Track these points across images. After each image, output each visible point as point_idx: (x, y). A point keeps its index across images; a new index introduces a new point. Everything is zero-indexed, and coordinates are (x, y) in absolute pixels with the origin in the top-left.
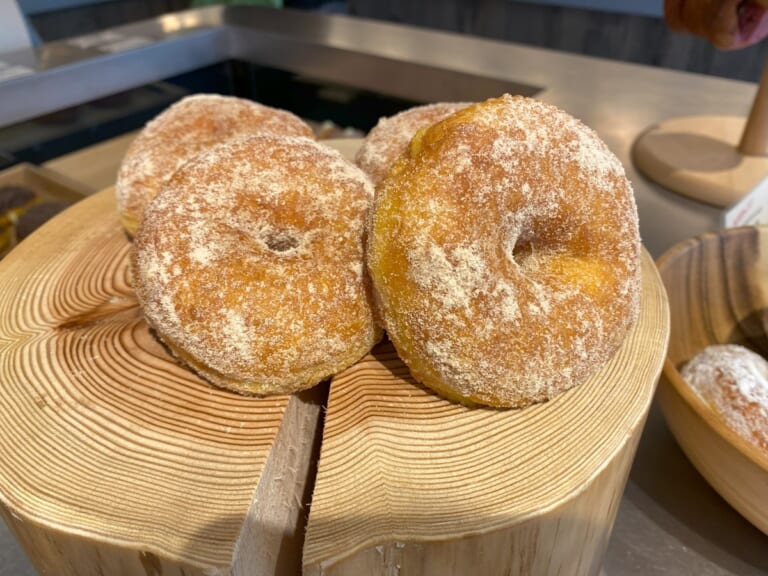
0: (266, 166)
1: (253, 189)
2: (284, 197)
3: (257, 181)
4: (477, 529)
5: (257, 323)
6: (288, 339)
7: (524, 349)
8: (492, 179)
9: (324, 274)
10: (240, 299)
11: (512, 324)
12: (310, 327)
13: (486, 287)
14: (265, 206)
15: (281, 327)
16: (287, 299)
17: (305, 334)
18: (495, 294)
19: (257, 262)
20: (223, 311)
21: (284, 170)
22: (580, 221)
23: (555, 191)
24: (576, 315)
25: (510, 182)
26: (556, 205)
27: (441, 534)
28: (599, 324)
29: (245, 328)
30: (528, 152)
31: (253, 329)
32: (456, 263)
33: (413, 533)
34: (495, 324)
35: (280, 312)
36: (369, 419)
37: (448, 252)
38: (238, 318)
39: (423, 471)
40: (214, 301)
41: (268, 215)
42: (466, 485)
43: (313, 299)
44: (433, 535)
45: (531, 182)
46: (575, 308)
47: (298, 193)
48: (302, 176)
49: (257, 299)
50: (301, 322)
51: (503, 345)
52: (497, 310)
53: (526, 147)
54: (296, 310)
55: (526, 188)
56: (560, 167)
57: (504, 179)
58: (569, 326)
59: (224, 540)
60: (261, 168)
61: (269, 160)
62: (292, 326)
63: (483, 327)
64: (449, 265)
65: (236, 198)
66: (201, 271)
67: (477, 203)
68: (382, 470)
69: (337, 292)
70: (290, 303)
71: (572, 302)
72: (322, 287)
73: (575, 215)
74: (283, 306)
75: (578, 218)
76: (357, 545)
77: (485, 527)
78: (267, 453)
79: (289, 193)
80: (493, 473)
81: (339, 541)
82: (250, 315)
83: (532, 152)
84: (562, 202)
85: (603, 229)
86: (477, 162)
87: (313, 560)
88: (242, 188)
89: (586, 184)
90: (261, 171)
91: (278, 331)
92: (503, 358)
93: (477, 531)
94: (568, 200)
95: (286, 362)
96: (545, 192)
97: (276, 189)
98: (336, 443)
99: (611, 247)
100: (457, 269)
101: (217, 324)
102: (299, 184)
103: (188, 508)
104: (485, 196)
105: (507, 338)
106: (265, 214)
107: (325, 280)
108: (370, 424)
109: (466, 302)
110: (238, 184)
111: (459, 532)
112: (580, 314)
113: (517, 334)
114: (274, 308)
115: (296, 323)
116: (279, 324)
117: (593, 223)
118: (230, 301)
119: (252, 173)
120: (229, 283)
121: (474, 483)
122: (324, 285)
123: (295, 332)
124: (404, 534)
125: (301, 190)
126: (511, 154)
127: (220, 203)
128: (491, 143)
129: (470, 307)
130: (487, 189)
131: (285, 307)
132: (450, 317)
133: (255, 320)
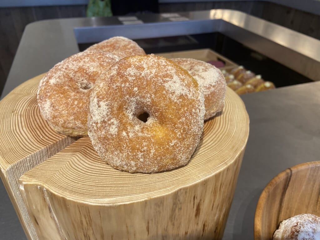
0: (94, 61)
1: (85, 67)
2: (93, 73)
3: (88, 65)
4: (67, 197)
5: (53, 107)
6: (61, 115)
7: (114, 146)
8: (122, 81)
9: (83, 100)
10: (53, 97)
11: (112, 135)
12: (69, 114)
13: (107, 118)
14: (87, 74)
15: (60, 111)
16: (66, 103)
17: (67, 116)
18: (109, 122)
19: (68, 89)
20: (47, 99)
21: (98, 64)
22: (159, 109)
23: (150, 94)
24: (142, 143)
25: (129, 85)
26: (150, 100)
27: (56, 192)
28: (153, 151)
29: (50, 107)
30: (141, 76)
31: (52, 108)
32: (99, 107)
33: (49, 187)
34: (105, 132)
35: (62, 106)
36: (77, 152)
37: (98, 101)
38: (49, 103)
39: (72, 173)
40: (46, 96)
41: (86, 77)
42: (78, 183)
43: (74, 106)
44: (54, 191)
45: (139, 87)
46: (143, 141)
47: (98, 73)
48: (103, 68)
49: (57, 99)
50: (66, 112)
51: (106, 141)
52: (108, 128)
53: (141, 74)
54: (67, 107)
55: (136, 89)
56: (155, 86)
57: (127, 83)
58: (137, 146)
59: (9, 163)
60: (92, 61)
61: (96, 59)
62: (63, 112)
63: (101, 132)
64: (97, 106)
65: (78, 68)
66: (49, 86)
67: (113, 88)
68: (63, 167)
69: (84, 107)
70: (66, 104)
71: (144, 138)
72: (80, 104)
73: (157, 106)
74: (64, 104)
75: (158, 108)
76: (34, 182)
77: (69, 198)
78: (43, 148)
79: (96, 71)
80: (89, 184)
81: (30, 178)
82: (53, 103)
83: (143, 77)
84: (153, 99)
85: (170, 116)
86: (118, 74)
87: (22, 180)
88: (82, 66)
89: (166, 96)
90: (91, 62)
91: (59, 112)
92: (106, 146)
93: (66, 198)
94: (155, 99)
95: (60, 123)
96: (145, 93)
97: (92, 69)
98: (62, 154)
99: (173, 125)
100: (99, 108)
101: (44, 103)
102: (100, 70)
103: (11, 151)
104: (117, 86)
105: (108, 140)
106: (86, 76)
107: (83, 102)
108: (75, 154)
109: (99, 122)
110: (81, 64)
111: (61, 194)
112: (145, 144)
113: (113, 140)
114: (60, 104)
115: (65, 111)
116: (60, 109)
117: (166, 112)
118: (50, 97)
119: (88, 62)
120: (53, 92)
121: (81, 184)
122: (81, 103)
123: (64, 114)
124: (47, 186)
125: (100, 72)
126: (133, 75)
127: (73, 68)
128: (127, 69)
129: (100, 123)
130: (118, 84)
131: (64, 105)
132: (94, 124)
133: (53, 106)
